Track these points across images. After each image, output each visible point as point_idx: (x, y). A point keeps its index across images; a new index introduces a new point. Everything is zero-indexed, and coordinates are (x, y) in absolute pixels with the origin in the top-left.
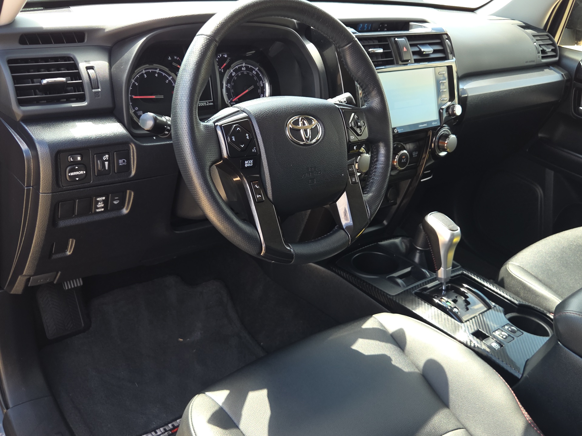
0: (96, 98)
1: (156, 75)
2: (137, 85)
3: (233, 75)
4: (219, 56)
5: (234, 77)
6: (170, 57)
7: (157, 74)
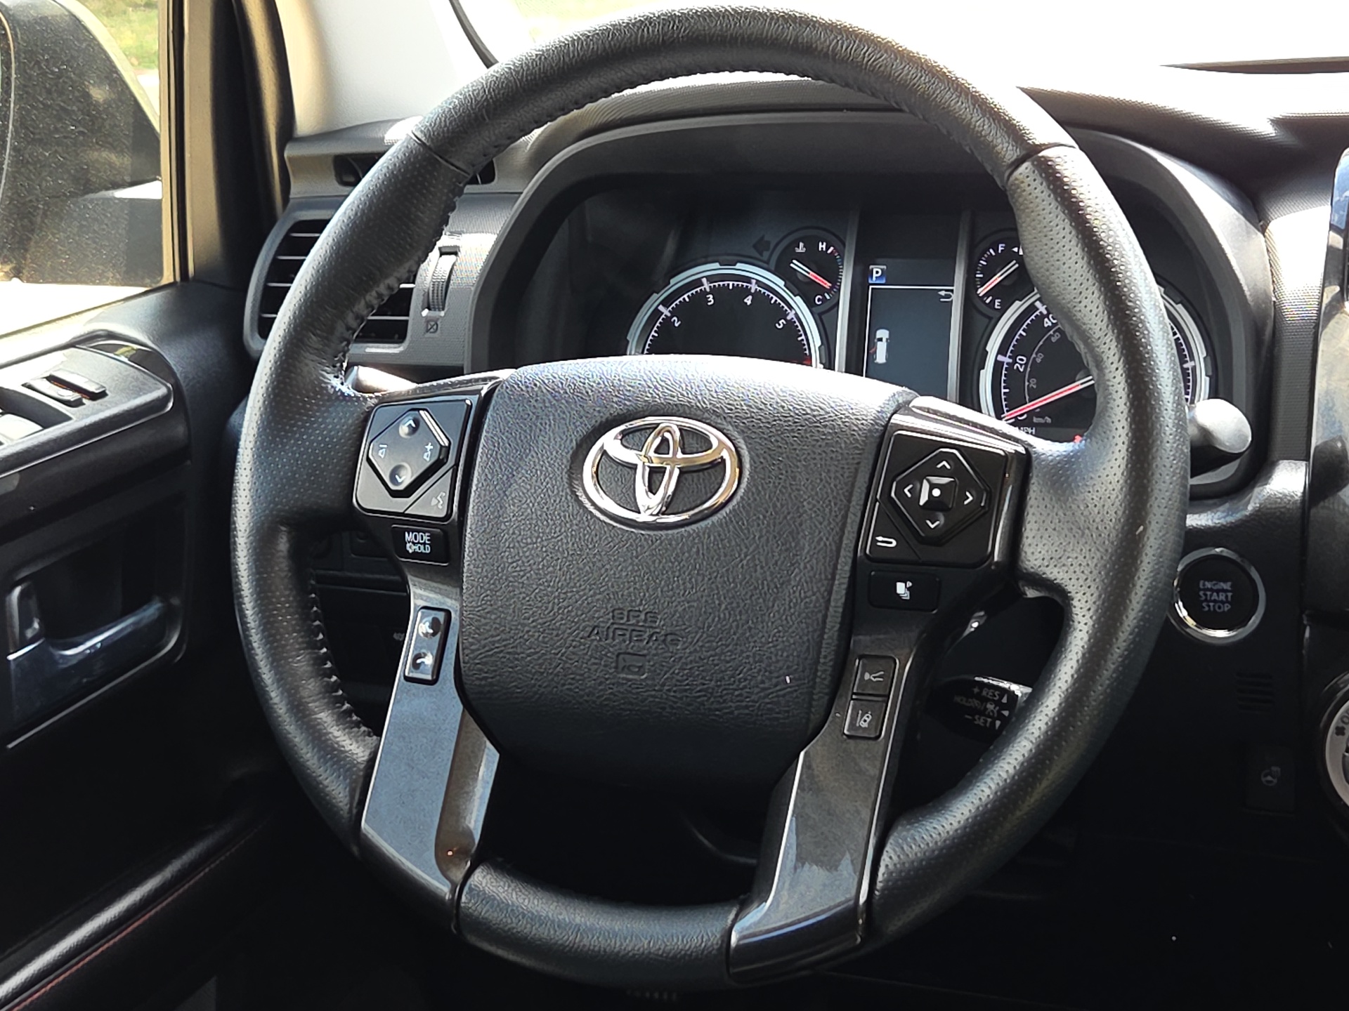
0: (428, 335)
1: (748, 301)
2: (677, 325)
3: (1047, 323)
4: (996, 250)
5: (1051, 332)
6: (801, 245)
7: (750, 297)
